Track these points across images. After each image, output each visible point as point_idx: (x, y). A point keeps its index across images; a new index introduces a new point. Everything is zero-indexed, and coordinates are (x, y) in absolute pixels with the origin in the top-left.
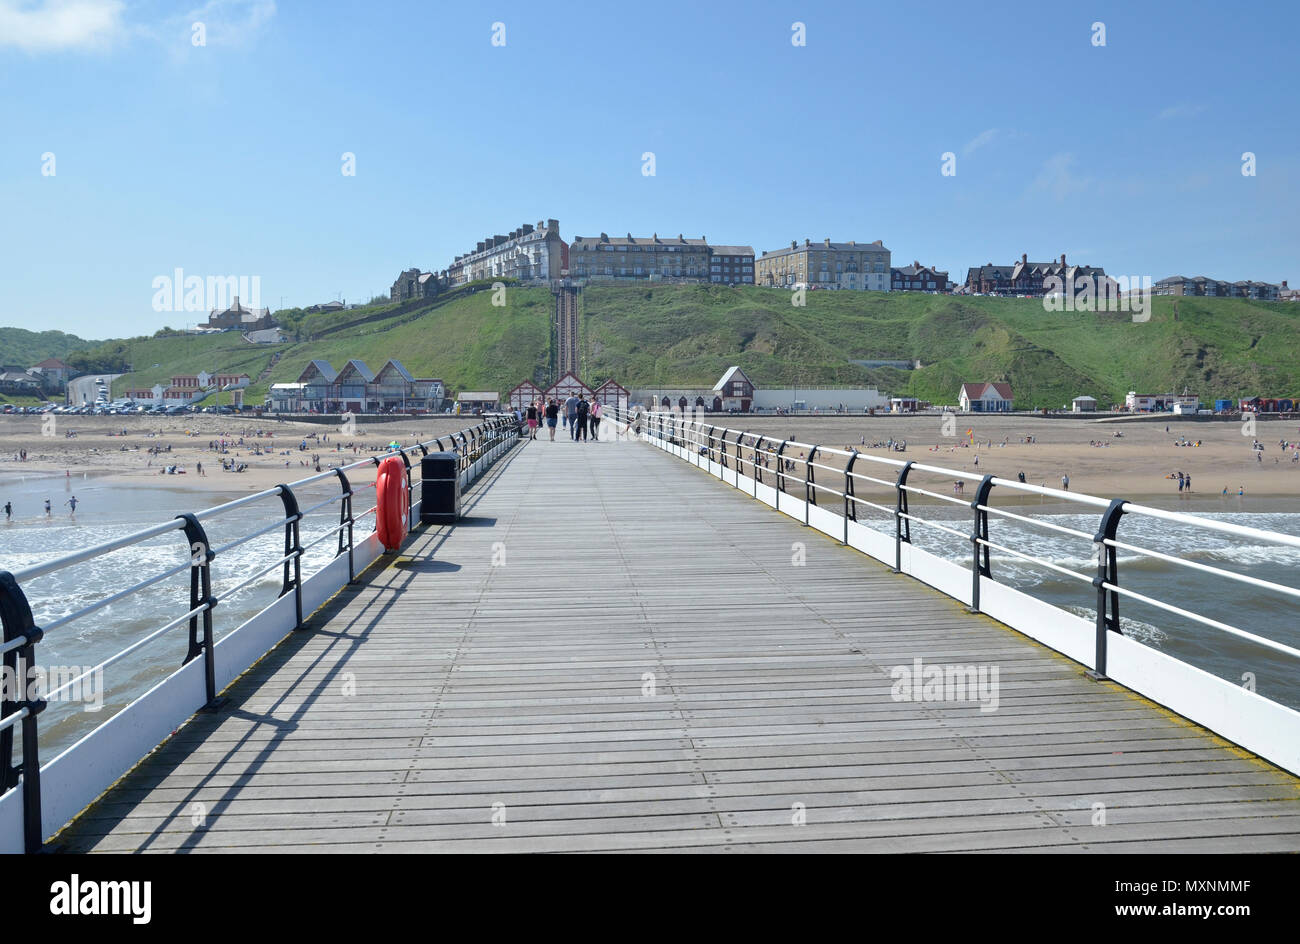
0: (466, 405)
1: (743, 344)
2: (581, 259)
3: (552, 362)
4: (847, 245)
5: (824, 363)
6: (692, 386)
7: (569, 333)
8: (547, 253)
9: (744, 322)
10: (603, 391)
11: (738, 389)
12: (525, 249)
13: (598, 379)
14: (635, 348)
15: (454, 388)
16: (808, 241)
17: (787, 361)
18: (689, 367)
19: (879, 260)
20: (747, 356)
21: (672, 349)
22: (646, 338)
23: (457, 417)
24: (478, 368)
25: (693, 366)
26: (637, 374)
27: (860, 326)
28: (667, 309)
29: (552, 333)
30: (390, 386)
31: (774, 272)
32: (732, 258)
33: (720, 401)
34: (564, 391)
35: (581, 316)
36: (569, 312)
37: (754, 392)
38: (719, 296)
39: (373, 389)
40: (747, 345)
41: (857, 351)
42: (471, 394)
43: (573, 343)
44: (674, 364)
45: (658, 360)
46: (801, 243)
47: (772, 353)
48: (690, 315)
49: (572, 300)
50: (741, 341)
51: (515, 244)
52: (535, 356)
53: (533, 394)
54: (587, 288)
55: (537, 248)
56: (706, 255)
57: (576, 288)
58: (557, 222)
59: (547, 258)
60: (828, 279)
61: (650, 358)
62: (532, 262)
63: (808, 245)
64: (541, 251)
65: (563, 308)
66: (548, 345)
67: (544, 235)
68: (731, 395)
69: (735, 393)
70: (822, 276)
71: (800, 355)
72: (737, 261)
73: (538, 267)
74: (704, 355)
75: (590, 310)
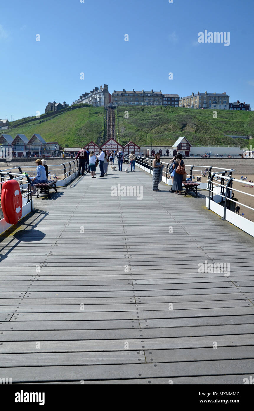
0: (68, 153)
1: (182, 128)
2: (116, 99)
3: (105, 135)
4: (213, 94)
5: (216, 136)
6: (163, 145)
7: (111, 124)
8: (103, 97)
9: (182, 119)
10: (127, 147)
11: (184, 146)
12: (96, 96)
13: (124, 142)
14: (139, 130)
15: (64, 146)
16: (199, 92)
17: (201, 135)
18: (161, 137)
19: (225, 99)
20: (185, 133)
21: (153, 130)
22: (143, 125)
23: (62, 159)
24: (74, 138)
25: (163, 137)
26: (140, 140)
27: (225, 122)
28: (150, 115)
29: (105, 124)
30: (35, 145)
31: (185, 104)
32: (171, 98)
33: (176, 152)
34: (109, 147)
35: (116, 118)
36: (112, 116)
37: (191, 148)
38: (170, 110)
39: (28, 146)
40: (184, 129)
41: (227, 132)
42: (69, 148)
43: (113, 128)
44: (155, 136)
45: (148, 135)
46: (196, 93)
47: (194, 132)
48: (160, 117)
49: (113, 111)
50: (181, 127)
51: (92, 94)
52: (98, 133)
53: (95, 148)
54: (119, 107)
55: (100, 95)
56: (162, 97)
57: (114, 107)
58: (107, 85)
59: (103, 99)
60: (206, 107)
61: (144, 133)
62: (98, 100)
63: (199, 94)
64: (102, 96)
65: (109, 114)
66: (103, 128)
67: (102, 90)
68: (181, 149)
69: (183, 148)
70: (204, 106)
71: (206, 133)
72: (173, 99)
73: (100, 102)
74: (167, 132)
75: (120, 115)
